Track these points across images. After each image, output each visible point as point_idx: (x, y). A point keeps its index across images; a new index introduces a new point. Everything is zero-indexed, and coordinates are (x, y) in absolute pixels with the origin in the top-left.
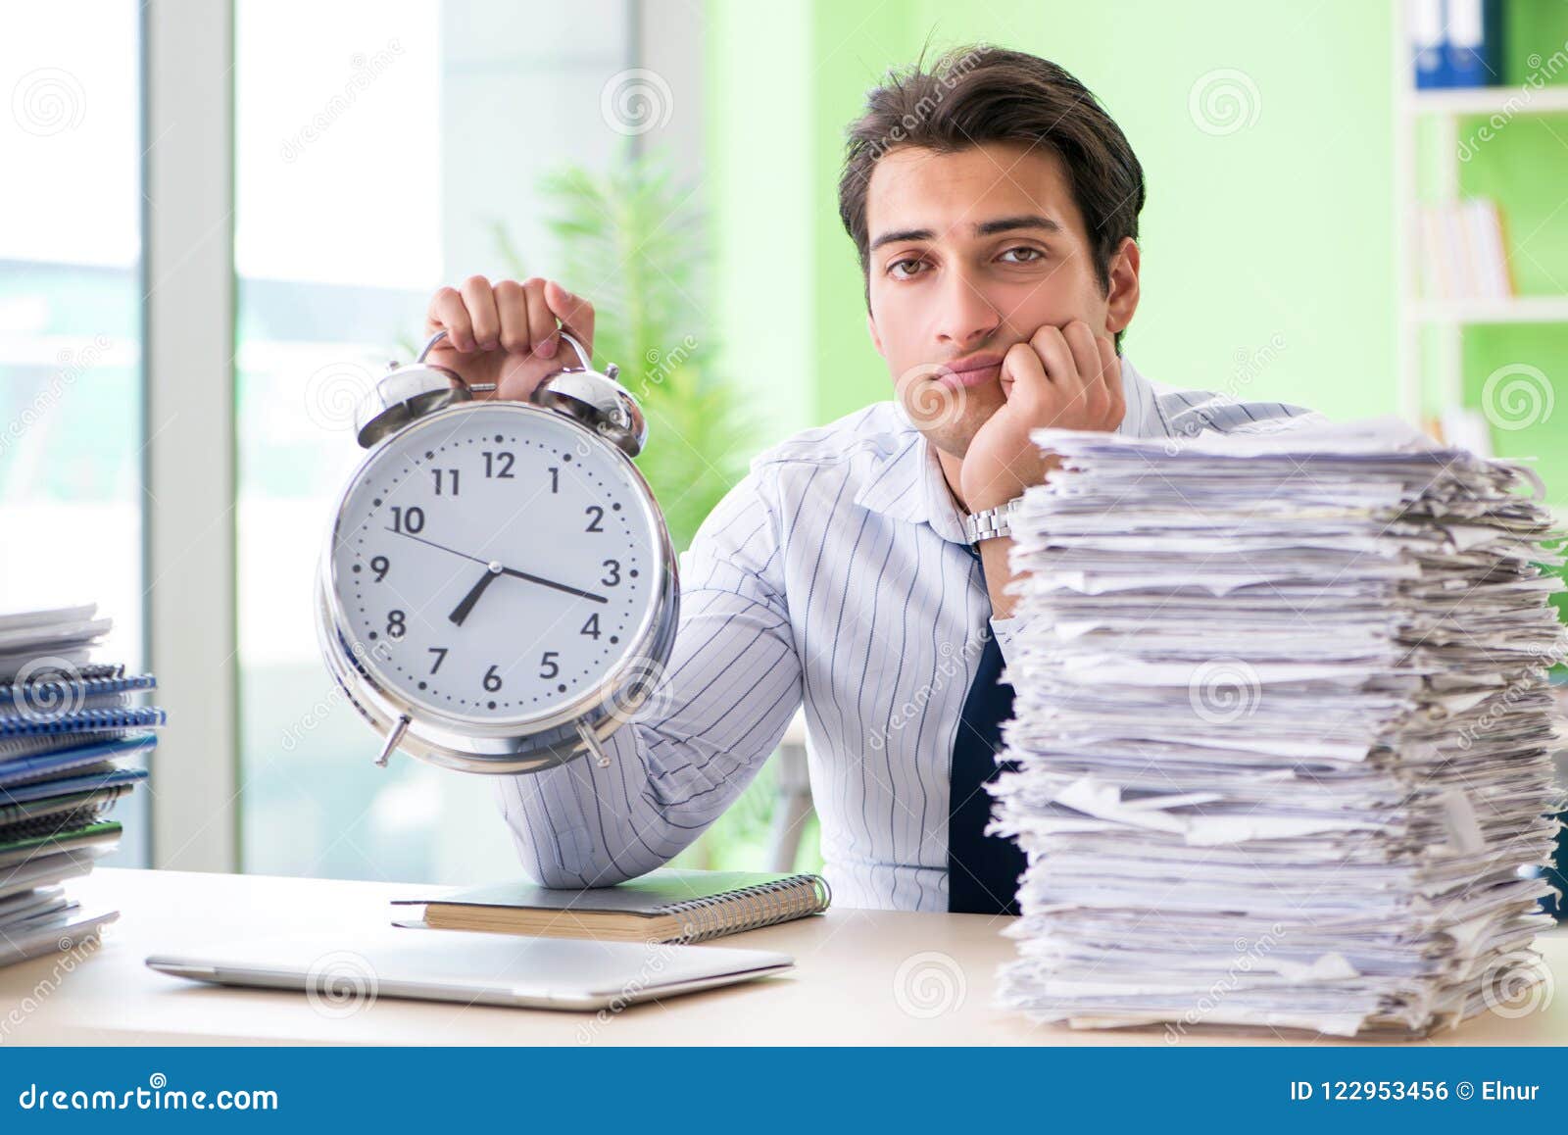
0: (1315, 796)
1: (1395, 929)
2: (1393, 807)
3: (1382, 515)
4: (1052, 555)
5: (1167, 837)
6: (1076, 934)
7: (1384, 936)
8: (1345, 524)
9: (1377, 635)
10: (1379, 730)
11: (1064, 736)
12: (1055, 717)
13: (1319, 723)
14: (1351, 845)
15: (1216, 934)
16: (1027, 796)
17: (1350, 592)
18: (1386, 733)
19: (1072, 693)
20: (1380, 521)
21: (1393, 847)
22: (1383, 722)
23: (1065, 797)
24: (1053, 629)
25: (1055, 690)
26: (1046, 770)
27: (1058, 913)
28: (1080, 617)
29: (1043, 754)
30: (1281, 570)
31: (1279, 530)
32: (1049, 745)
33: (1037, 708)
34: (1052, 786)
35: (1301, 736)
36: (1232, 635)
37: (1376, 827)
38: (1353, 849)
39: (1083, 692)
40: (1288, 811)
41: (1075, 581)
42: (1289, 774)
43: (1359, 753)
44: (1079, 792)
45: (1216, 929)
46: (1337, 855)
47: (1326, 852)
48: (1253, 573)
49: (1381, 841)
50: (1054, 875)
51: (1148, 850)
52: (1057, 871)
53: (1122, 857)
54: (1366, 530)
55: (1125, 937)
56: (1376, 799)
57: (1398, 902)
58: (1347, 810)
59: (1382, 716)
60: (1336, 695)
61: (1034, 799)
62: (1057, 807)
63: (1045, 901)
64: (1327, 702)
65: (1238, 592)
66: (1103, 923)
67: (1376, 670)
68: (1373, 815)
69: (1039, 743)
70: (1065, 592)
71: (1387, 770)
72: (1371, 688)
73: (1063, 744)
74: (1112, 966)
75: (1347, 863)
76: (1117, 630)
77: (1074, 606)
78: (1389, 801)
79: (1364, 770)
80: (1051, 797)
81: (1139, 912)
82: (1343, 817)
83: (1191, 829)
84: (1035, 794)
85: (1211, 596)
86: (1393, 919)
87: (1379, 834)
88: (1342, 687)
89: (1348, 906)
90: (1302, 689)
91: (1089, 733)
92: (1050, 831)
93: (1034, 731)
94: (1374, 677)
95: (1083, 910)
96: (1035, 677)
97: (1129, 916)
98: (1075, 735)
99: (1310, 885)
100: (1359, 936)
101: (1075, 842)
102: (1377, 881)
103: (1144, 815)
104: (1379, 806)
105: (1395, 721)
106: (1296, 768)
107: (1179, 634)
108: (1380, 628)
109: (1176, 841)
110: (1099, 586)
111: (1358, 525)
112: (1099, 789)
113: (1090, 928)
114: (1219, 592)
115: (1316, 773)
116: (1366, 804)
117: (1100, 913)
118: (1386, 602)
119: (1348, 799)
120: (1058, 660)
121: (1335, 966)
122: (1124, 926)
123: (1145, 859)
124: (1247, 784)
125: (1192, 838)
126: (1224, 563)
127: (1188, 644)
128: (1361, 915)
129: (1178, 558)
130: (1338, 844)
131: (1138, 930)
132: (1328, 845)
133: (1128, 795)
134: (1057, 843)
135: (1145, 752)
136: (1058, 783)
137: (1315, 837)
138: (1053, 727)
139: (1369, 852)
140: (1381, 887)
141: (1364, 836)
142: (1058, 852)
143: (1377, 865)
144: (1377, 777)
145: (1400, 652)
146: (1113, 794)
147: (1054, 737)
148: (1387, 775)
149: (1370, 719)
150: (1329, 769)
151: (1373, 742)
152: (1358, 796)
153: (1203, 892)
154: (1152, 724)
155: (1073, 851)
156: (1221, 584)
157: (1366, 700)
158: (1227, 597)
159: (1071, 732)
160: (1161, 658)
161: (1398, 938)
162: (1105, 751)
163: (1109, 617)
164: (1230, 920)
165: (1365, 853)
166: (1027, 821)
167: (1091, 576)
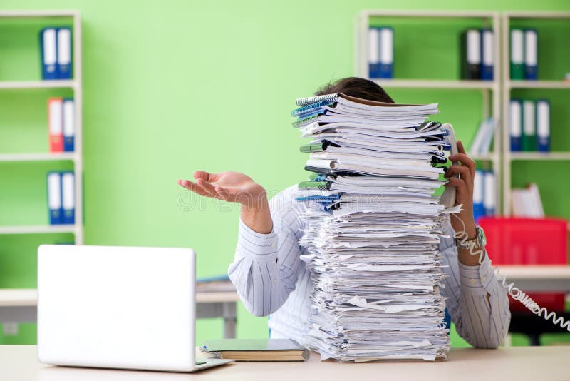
0: (418, 299)
5: (377, 311)
6: (353, 337)
7: (438, 335)
8: (425, 230)
9: (431, 258)
10: (435, 282)
12: (343, 281)
13: (419, 280)
15: (392, 336)
16: (335, 301)
19: (348, 274)
22: (436, 280)
23: (350, 301)
24: (338, 257)
25: (343, 273)
26: (340, 295)
27: (349, 333)
28: (347, 254)
29: (340, 291)
31: (405, 231)
32: (341, 288)
34: (344, 299)
35: (414, 284)
36: (390, 258)
37: (434, 307)
38: (429, 313)
39: (351, 274)
40: (410, 303)
42: (411, 294)
43: (432, 288)
44: (354, 300)
46: (425, 315)
47: (423, 314)
51: (371, 315)
52: (346, 321)
53: (363, 317)
55: (367, 338)
58: (426, 303)
59: (436, 278)
60: (422, 273)
61: (339, 303)
62: (347, 305)
63: (345, 329)
64: (420, 275)
65: (392, 247)
66: (361, 334)
67: (431, 267)
68: (434, 304)
69: (338, 287)
70: (342, 247)
71: (436, 292)
72: (430, 271)
73: (347, 287)
74: (363, 345)
75: (427, 316)
76: (357, 257)
77: (344, 251)
79: (431, 292)
80: (343, 302)
81: (372, 331)
82: (425, 305)
83: (386, 309)
84: (339, 301)
85: (385, 248)
87: (436, 309)
88: (424, 271)
89: (427, 328)
90: (412, 272)
92: (344, 311)
94: (431, 269)
95: (357, 331)
97: (369, 332)
98: (350, 285)
99: (416, 323)
100: (431, 336)
102: (434, 321)
103: (373, 306)
104: (435, 301)
106: (412, 292)
107: (374, 258)
109: (382, 312)
111: (429, 230)
112: (359, 299)
113: (359, 336)
114: (387, 247)
115: (418, 293)
116: (432, 301)
117: (360, 332)
118: (432, 249)
119: (427, 300)
120: (345, 265)
121: (426, 343)
122: (367, 335)
123: (370, 318)
124: (399, 297)
125: (386, 312)
126: (387, 240)
127: (379, 261)
128: (431, 330)
129: (376, 239)
130: (425, 311)
131: (371, 336)
132: (423, 312)
133: (368, 301)
134: (345, 314)
135: (370, 289)
136: (346, 298)
137: (420, 310)
138: (343, 283)
139: (433, 313)
141: (432, 309)
143: (435, 317)
144: (433, 294)
145: (437, 262)
146: (364, 300)
147: (344, 285)
149: (433, 279)
150: (422, 292)
151: (434, 285)
152: (430, 299)
153: (385, 325)
154: (372, 282)
155: (350, 315)
156: (387, 245)
157: (430, 274)
158: (389, 248)
159: (349, 284)
160: (373, 264)
161: (441, 335)
162: (357, 289)
163: (356, 253)
164: (395, 332)
165: (431, 314)
166: (338, 309)
167: (350, 243)
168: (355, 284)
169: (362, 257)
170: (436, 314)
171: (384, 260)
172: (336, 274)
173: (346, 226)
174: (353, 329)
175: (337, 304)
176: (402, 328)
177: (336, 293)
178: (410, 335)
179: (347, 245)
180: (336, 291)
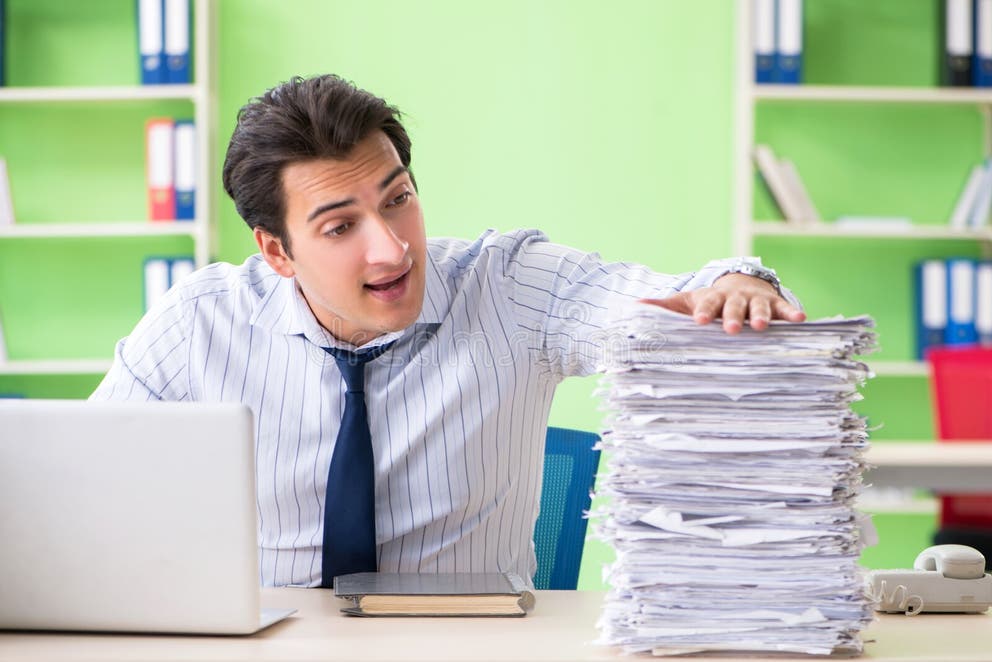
0: (797, 517)
1: (848, 592)
2: (844, 522)
3: (838, 355)
5: (706, 542)
6: (653, 600)
7: (841, 597)
8: (815, 359)
9: (831, 424)
10: (837, 478)
11: (642, 482)
12: (635, 471)
13: (801, 474)
14: (820, 545)
15: (740, 598)
16: (617, 517)
17: (817, 398)
18: (841, 480)
19: (647, 457)
20: (835, 358)
21: (845, 545)
22: (840, 473)
23: (645, 519)
24: (629, 419)
25: (637, 454)
26: (629, 503)
27: (643, 588)
28: (647, 412)
29: (628, 493)
30: (772, 387)
31: (775, 362)
32: (632, 488)
33: (622, 465)
34: (635, 512)
35: (790, 483)
36: (741, 423)
37: (836, 534)
38: (822, 547)
39: (652, 456)
40: (782, 526)
42: (783, 504)
43: (828, 492)
44: (655, 515)
45: (740, 596)
46: (813, 550)
47: (808, 549)
48: (754, 387)
49: (839, 542)
50: (635, 565)
51: (694, 549)
52: (639, 563)
53: (678, 554)
54: (828, 363)
55: (686, 602)
56: (835, 519)
57: (846, 577)
58: (818, 525)
59: (841, 471)
60: (809, 458)
61: (624, 520)
62: (639, 524)
63: (633, 581)
64: (805, 462)
65: (746, 398)
66: (670, 593)
67: (831, 444)
68: (833, 528)
69: (625, 486)
70: (637, 396)
71: (841, 501)
72: (829, 454)
73: (642, 487)
74: (676, 618)
75: (818, 555)
76: (669, 419)
77: (643, 405)
78: (842, 519)
79: (827, 501)
80: (634, 519)
81: (692, 585)
82: (815, 529)
83: (725, 537)
84: (623, 516)
85: (730, 400)
86: (847, 586)
87: (837, 538)
88: (813, 453)
89: (817, 580)
90: (788, 454)
92: (636, 538)
93: (622, 478)
94: (831, 448)
95: (659, 586)
96: (620, 447)
97: (687, 589)
98: (650, 482)
99: (794, 569)
100: (825, 598)
101: (649, 546)
102: (834, 565)
103: (695, 529)
104: (838, 522)
105: (847, 473)
106: (786, 501)
107: (708, 422)
108: (833, 419)
109: (715, 544)
110: (662, 393)
111: (824, 360)
112: (667, 514)
113: (663, 596)
114: (735, 398)
115: (801, 503)
116: (831, 521)
117: (667, 587)
118: (837, 405)
119: (820, 519)
120: (638, 436)
121: (813, 615)
122: (684, 595)
123: (692, 555)
124: (756, 510)
125: (725, 543)
126: (737, 381)
127: (715, 429)
128: (828, 585)
129: (710, 377)
130: (814, 544)
131: (691, 597)
132: (809, 545)
133: (686, 517)
134: (637, 546)
135: (693, 492)
136: (638, 510)
137: (801, 541)
138: (635, 476)
139: (831, 548)
140: (837, 568)
141: (830, 539)
142: (640, 552)
143: (836, 556)
144: (833, 506)
145: (847, 433)
146: (678, 517)
148: (839, 505)
149: (832, 472)
150: (808, 500)
151: (835, 484)
152: (826, 516)
153: (728, 573)
154: (697, 475)
155: (648, 551)
156: (735, 393)
157: (828, 461)
158: (739, 401)
159: (647, 480)
160: (702, 436)
161: (849, 597)
162: (667, 491)
163: (666, 412)
164: (748, 590)
165: (829, 549)
166: (621, 533)
167: (655, 387)
168: (660, 479)
169: (681, 421)
170: (838, 550)
171: (727, 428)
172: (621, 456)
173: (644, 347)
174: (652, 581)
175: (621, 523)
176: (762, 580)
177: (621, 499)
178: (778, 596)
179: (646, 390)
180: (620, 494)
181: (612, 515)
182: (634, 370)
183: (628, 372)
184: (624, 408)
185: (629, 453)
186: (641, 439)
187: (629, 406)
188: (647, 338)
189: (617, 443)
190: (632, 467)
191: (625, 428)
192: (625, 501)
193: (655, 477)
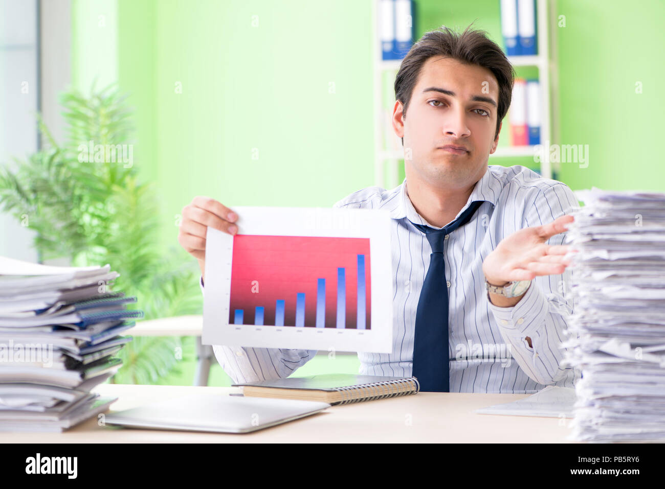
4: (593, 243)
5: (650, 365)
6: (610, 407)
11: (601, 322)
12: (595, 314)
16: (583, 348)
19: (604, 303)
23: (604, 348)
24: (590, 275)
25: (596, 301)
26: (592, 337)
27: (602, 399)
28: (604, 270)
29: (591, 330)
32: (594, 326)
33: (586, 309)
34: (596, 344)
39: (609, 303)
41: (603, 254)
44: (610, 345)
50: (597, 382)
51: (639, 370)
52: (601, 380)
53: (628, 374)
55: (634, 409)
61: (588, 349)
62: (599, 353)
63: (596, 393)
66: (623, 403)
69: (590, 325)
70: (597, 259)
73: (601, 325)
76: (621, 275)
77: (600, 265)
80: (595, 348)
81: (639, 397)
83: (662, 360)
84: (588, 347)
91: (612, 320)
92: (597, 363)
93: (586, 319)
95: (615, 397)
96: (585, 297)
97: (635, 399)
98: (606, 321)
101: (609, 367)
107: (649, 277)
109: (654, 366)
110: (615, 256)
112: (620, 344)
113: (618, 405)
117: (622, 398)
120: (598, 288)
122: (632, 404)
123: (638, 374)
127: (654, 281)
129: (649, 244)
131: (639, 405)
133: (634, 346)
134: (600, 368)
135: (638, 328)
136: (599, 342)
138: (595, 317)
142: (600, 371)
146: (627, 346)
147: (596, 322)
154: (641, 316)
155: (607, 371)
159: (605, 320)
162: (619, 328)
163: (617, 269)
166: (587, 359)
167: (609, 251)
169: (629, 276)
172: (586, 303)
173: (601, 223)
174: (608, 393)
175: (586, 352)
177: (586, 334)
180: (585, 331)
181: (579, 346)
182: (594, 240)
183: (589, 241)
184: (587, 268)
185: (590, 301)
186: (600, 290)
187: (591, 266)
188: (604, 216)
189: (582, 294)
190: (593, 311)
191: (587, 282)
192: (588, 336)
193: (610, 318)
